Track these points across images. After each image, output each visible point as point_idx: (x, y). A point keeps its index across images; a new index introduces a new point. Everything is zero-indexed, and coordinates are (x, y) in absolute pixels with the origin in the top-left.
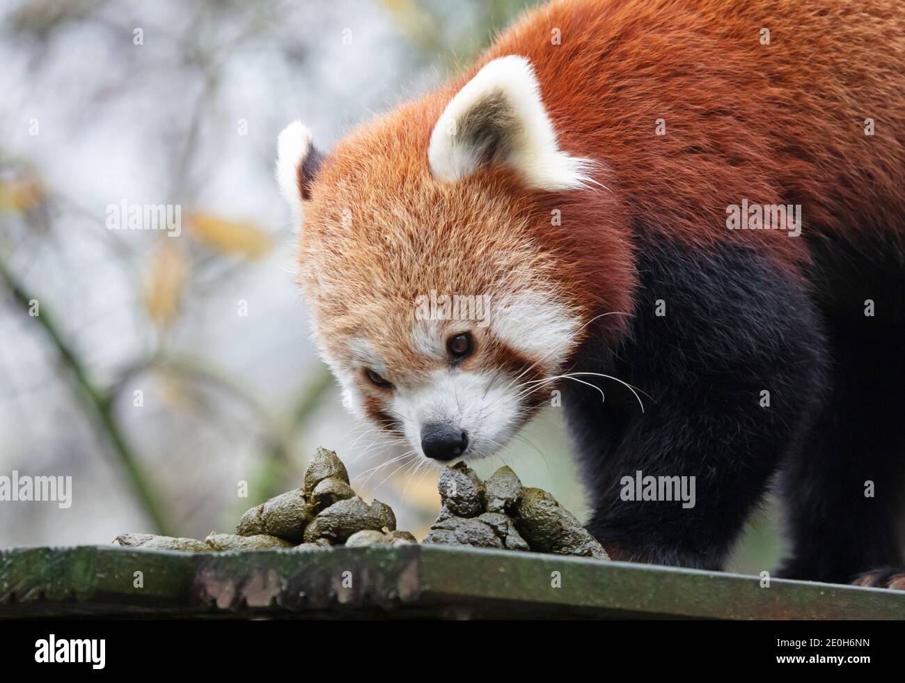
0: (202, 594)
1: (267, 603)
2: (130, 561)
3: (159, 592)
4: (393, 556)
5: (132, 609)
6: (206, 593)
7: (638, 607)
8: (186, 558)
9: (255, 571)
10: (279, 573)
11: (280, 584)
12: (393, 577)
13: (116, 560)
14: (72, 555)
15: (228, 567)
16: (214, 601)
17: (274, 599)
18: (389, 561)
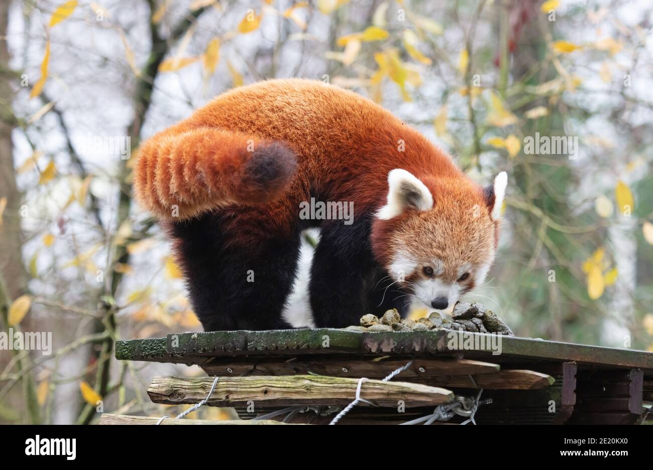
0: (366, 347)
1: (389, 351)
2: (340, 334)
3: (351, 346)
4: (435, 334)
5: (341, 352)
6: (367, 346)
7: (525, 354)
8: (360, 334)
9: (385, 339)
10: (394, 340)
11: (394, 344)
12: (435, 342)
13: (335, 334)
14: (319, 332)
15: (375, 337)
16: (370, 349)
17: (392, 349)
18: (434, 336)
